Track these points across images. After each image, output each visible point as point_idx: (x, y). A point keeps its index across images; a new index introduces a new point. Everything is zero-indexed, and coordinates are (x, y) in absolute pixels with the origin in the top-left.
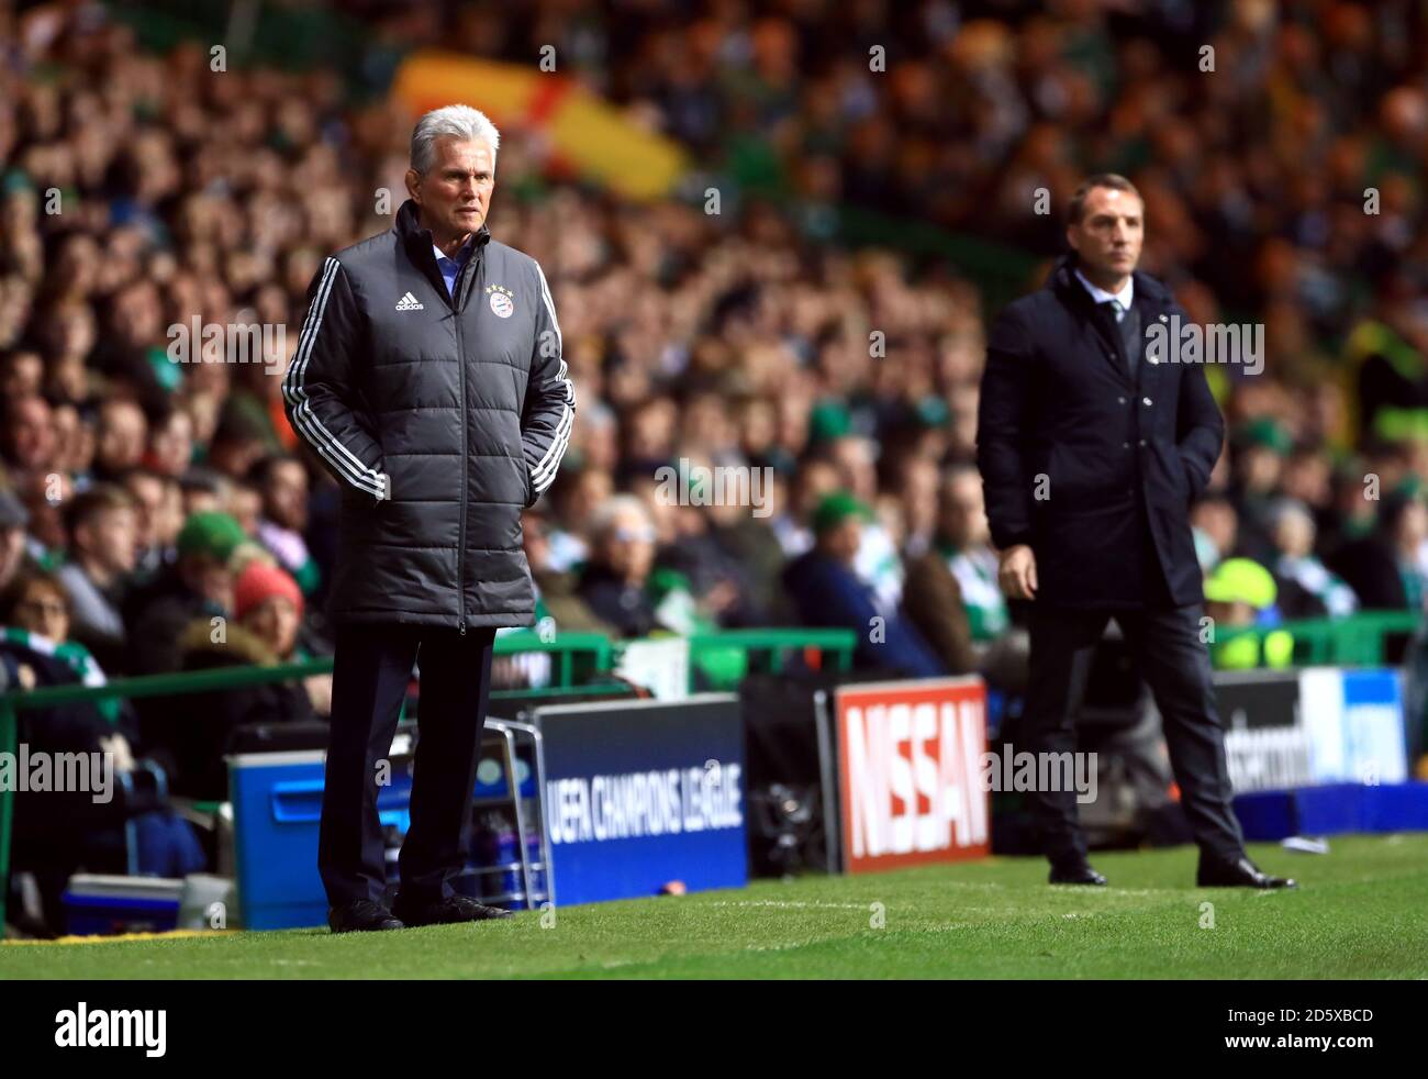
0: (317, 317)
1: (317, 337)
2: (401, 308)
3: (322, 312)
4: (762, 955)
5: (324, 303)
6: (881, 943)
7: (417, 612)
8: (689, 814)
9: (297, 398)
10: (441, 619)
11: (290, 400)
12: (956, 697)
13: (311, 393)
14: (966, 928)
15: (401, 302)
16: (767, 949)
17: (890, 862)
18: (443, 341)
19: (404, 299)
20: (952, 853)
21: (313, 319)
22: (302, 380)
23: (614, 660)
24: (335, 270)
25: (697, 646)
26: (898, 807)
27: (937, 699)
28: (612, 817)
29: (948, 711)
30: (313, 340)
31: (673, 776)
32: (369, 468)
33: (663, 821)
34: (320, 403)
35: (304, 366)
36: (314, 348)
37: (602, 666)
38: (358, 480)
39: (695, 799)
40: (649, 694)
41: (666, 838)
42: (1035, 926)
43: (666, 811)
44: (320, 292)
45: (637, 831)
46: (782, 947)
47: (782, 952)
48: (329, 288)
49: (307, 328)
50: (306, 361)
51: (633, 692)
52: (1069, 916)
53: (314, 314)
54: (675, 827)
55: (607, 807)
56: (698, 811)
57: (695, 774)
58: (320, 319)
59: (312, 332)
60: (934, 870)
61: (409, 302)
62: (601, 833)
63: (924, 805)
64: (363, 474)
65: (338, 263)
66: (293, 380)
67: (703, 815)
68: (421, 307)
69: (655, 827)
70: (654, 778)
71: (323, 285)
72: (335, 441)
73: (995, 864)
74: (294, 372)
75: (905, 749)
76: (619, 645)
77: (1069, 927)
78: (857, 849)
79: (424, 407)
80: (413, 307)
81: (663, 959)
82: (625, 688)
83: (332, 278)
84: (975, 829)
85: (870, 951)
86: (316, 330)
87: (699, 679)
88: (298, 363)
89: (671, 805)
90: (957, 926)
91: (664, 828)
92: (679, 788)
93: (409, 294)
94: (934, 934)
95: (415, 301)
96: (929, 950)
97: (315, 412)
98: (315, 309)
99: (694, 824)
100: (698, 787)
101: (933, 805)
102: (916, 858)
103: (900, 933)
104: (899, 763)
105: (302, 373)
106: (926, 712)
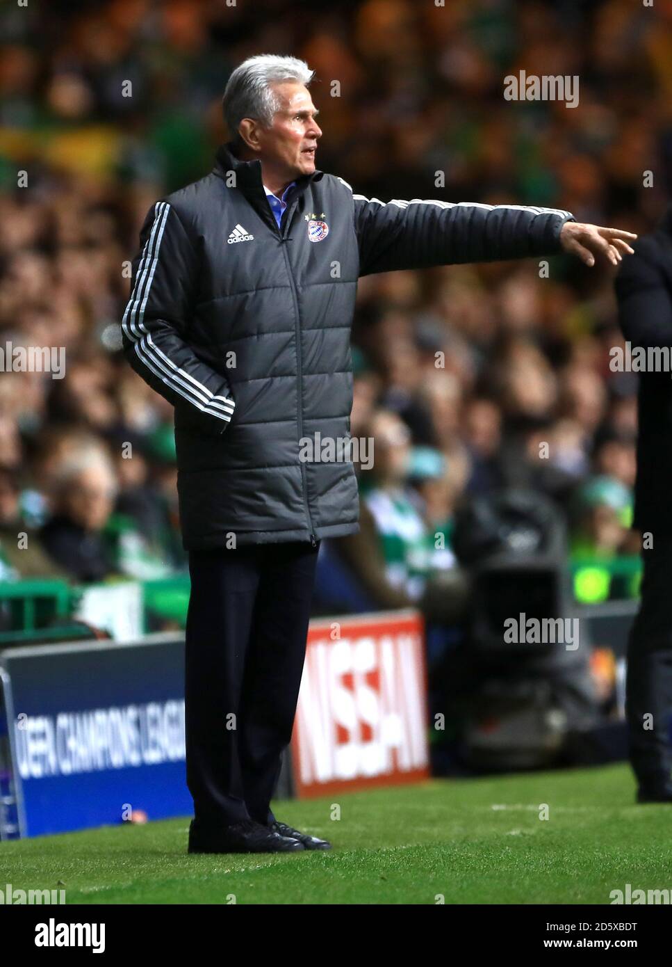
0: (153, 258)
1: (155, 276)
2: (233, 241)
3: (157, 253)
4: (229, 876)
5: (158, 243)
6: (340, 862)
7: (271, 531)
8: (147, 747)
9: (138, 335)
10: (292, 535)
11: (131, 338)
12: (394, 631)
13: (153, 330)
14: (418, 847)
15: (231, 236)
16: (233, 871)
17: (337, 787)
18: (278, 268)
19: (235, 231)
20: (394, 778)
21: (148, 260)
22: (141, 319)
23: (74, 604)
24: (166, 212)
25: (150, 588)
26: (342, 736)
27: (377, 633)
28: (76, 753)
29: (387, 645)
30: (150, 279)
31: (132, 713)
32: (215, 395)
33: (124, 754)
34: (164, 336)
35: (144, 305)
36: (152, 287)
37: (61, 609)
38: (206, 406)
39: (152, 733)
40: (107, 635)
41: (128, 771)
42: (482, 843)
43: (126, 744)
44: (153, 233)
45: (100, 763)
46: (246, 869)
47: (247, 873)
48: (162, 229)
49: (143, 268)
50: (145, 300)
51: (91, 633)
52: (513, 833)
53: (149, 255)
54: (134, 759)
55: (72, 743)
56: (155, 745)
57: (152, 710)
58: (156, 260)
59: (149, 272)
60: (381, 794)
61: (239, 234)
62: (67, 767)
63: (367, 733)
64: (211, 400)
65: (168, 206)
66: (133, 318)
67: (161, 749)
68: (251, 237)
69: (117, 760)
70: (114, 715)
71: (156, 227)
72: (181, 371)
73: (434, 787)
74: (134, 311)
75: (348, 681)
76: (77, 589)
77: (515, 843)
78: (305, 775)
79: (263, 333)
80: (244, 239)
81: (137, 883)
82: (84, 632)
83: (164, 220)
84: (415, 753)
85: (330, 870)
86: (153, 270)
87: (153, 620)
88: (137, 302)
89: (129, 737)
90: (409, 845)
91: (125, 761)
92: (138, 724)
93: (238, 227)
94: (387, 853)
95: (245, 232)
96: (384, 869)
97: (158, 345)
98: (150, 250)
99: (153, 757)
100: (155, 722)
101: (375, 733)
102: (361, 783)
103: (357, 853)
104: (341, 693)
105: (142, 311)
106: (366, 646)
